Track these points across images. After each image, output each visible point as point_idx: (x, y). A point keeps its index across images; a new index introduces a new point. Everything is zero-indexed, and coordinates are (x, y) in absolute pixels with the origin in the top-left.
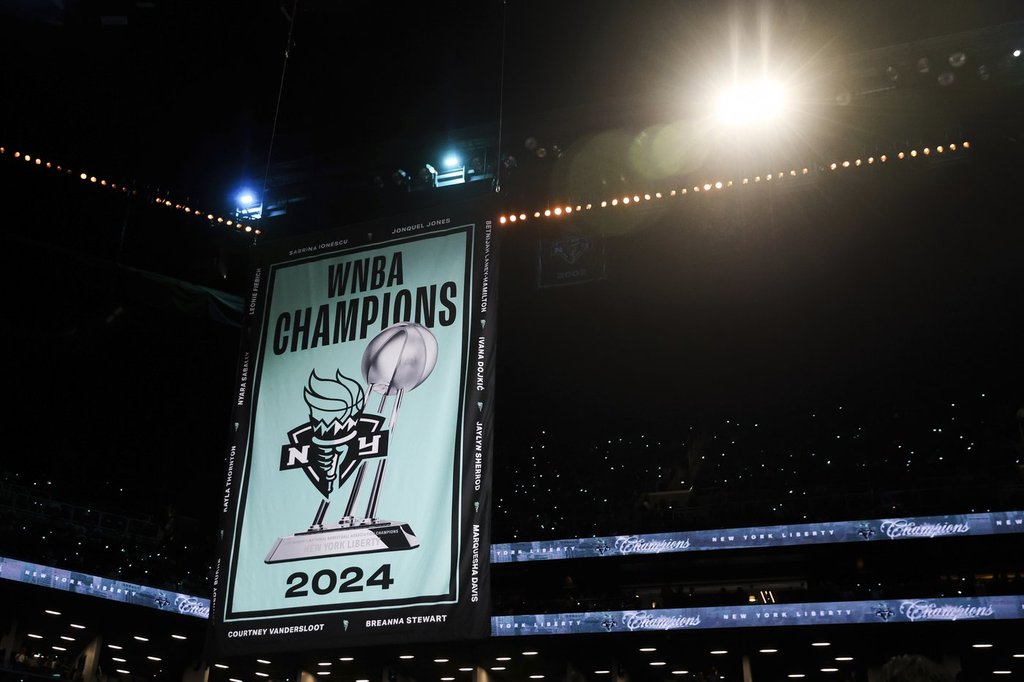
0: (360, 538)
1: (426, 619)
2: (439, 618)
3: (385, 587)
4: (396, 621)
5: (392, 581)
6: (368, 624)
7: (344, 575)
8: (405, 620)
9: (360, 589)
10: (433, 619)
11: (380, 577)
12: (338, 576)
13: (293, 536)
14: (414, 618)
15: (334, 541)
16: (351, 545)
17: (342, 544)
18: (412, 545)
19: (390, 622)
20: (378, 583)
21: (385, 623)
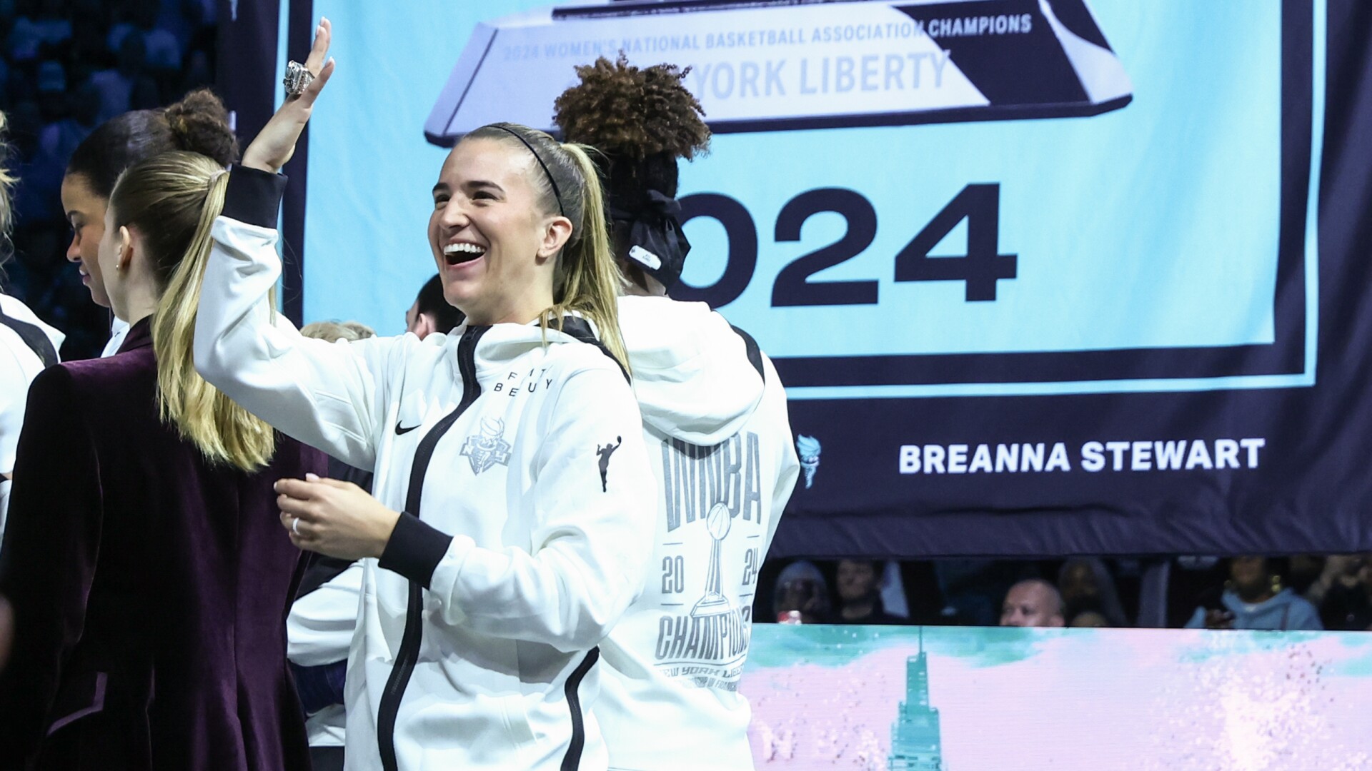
0: (856, 50)
1: (1170, 455)
2: (1226, 452)
3: (981, 291)
4: (1033, 457)
5: (1008, 267)
6: (909, 459)
7: (788, 227)
8: (1075, 456)
9: (865, 293)
10: (1199, 455)
11: (955, 244)
12: (765, 227)
13: (547, 20)
14: (1118, 448)
15: (735, 56)
16: (814, 79)
17: (773, 75)
18: (1097, 96)
19: (1007, 458)
20: (945, 270)
21: (982, 459)
